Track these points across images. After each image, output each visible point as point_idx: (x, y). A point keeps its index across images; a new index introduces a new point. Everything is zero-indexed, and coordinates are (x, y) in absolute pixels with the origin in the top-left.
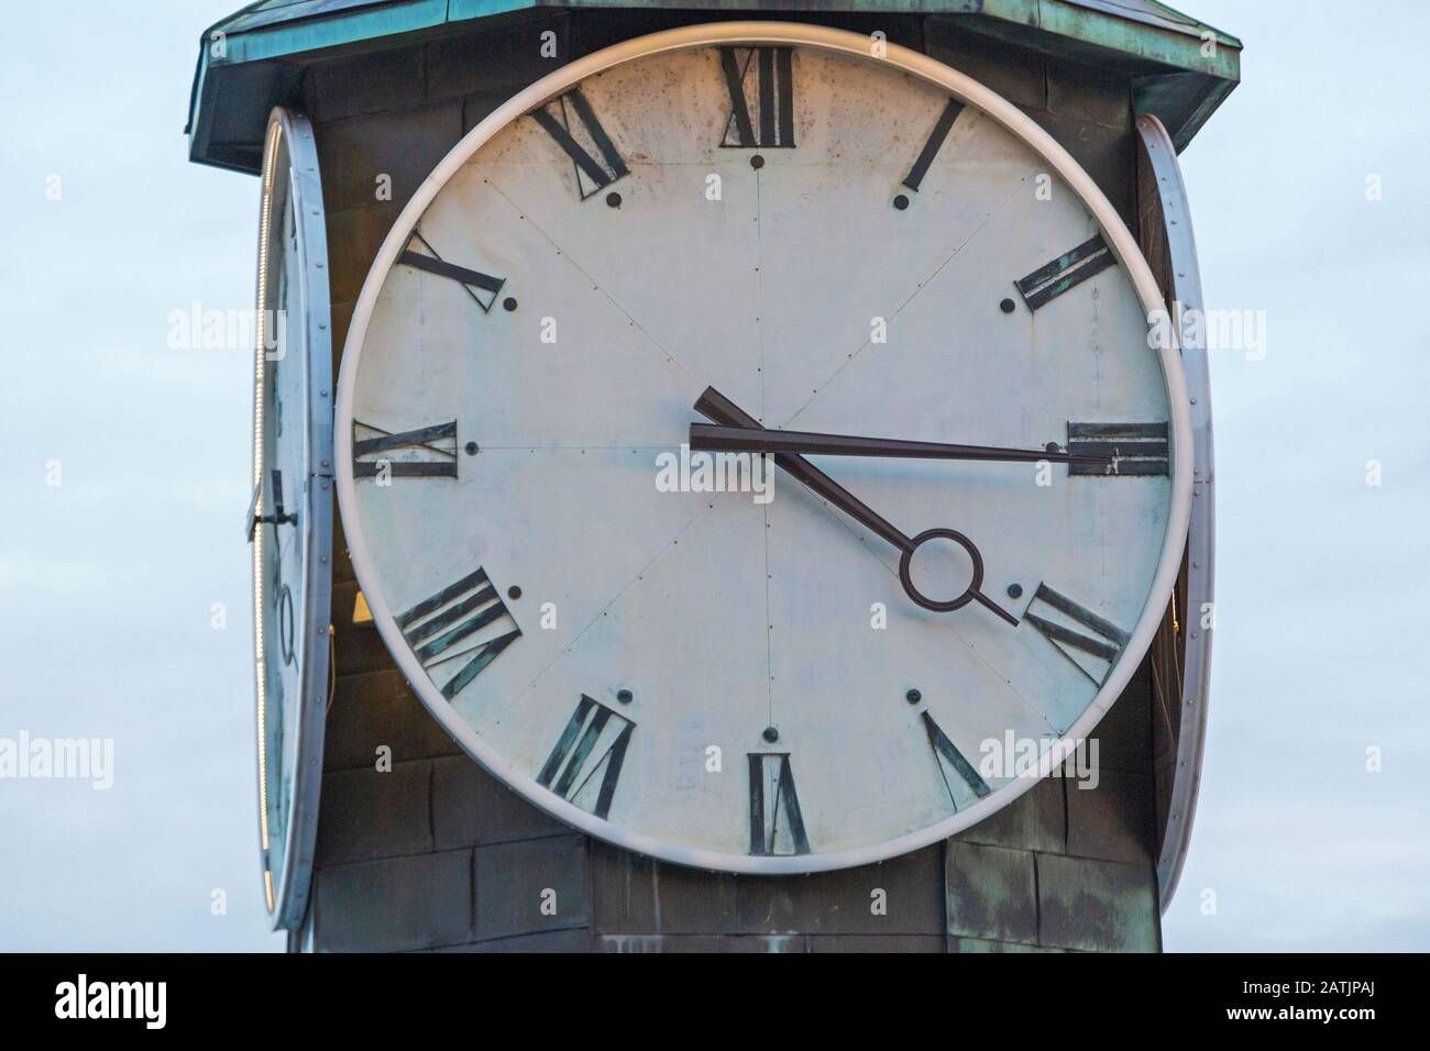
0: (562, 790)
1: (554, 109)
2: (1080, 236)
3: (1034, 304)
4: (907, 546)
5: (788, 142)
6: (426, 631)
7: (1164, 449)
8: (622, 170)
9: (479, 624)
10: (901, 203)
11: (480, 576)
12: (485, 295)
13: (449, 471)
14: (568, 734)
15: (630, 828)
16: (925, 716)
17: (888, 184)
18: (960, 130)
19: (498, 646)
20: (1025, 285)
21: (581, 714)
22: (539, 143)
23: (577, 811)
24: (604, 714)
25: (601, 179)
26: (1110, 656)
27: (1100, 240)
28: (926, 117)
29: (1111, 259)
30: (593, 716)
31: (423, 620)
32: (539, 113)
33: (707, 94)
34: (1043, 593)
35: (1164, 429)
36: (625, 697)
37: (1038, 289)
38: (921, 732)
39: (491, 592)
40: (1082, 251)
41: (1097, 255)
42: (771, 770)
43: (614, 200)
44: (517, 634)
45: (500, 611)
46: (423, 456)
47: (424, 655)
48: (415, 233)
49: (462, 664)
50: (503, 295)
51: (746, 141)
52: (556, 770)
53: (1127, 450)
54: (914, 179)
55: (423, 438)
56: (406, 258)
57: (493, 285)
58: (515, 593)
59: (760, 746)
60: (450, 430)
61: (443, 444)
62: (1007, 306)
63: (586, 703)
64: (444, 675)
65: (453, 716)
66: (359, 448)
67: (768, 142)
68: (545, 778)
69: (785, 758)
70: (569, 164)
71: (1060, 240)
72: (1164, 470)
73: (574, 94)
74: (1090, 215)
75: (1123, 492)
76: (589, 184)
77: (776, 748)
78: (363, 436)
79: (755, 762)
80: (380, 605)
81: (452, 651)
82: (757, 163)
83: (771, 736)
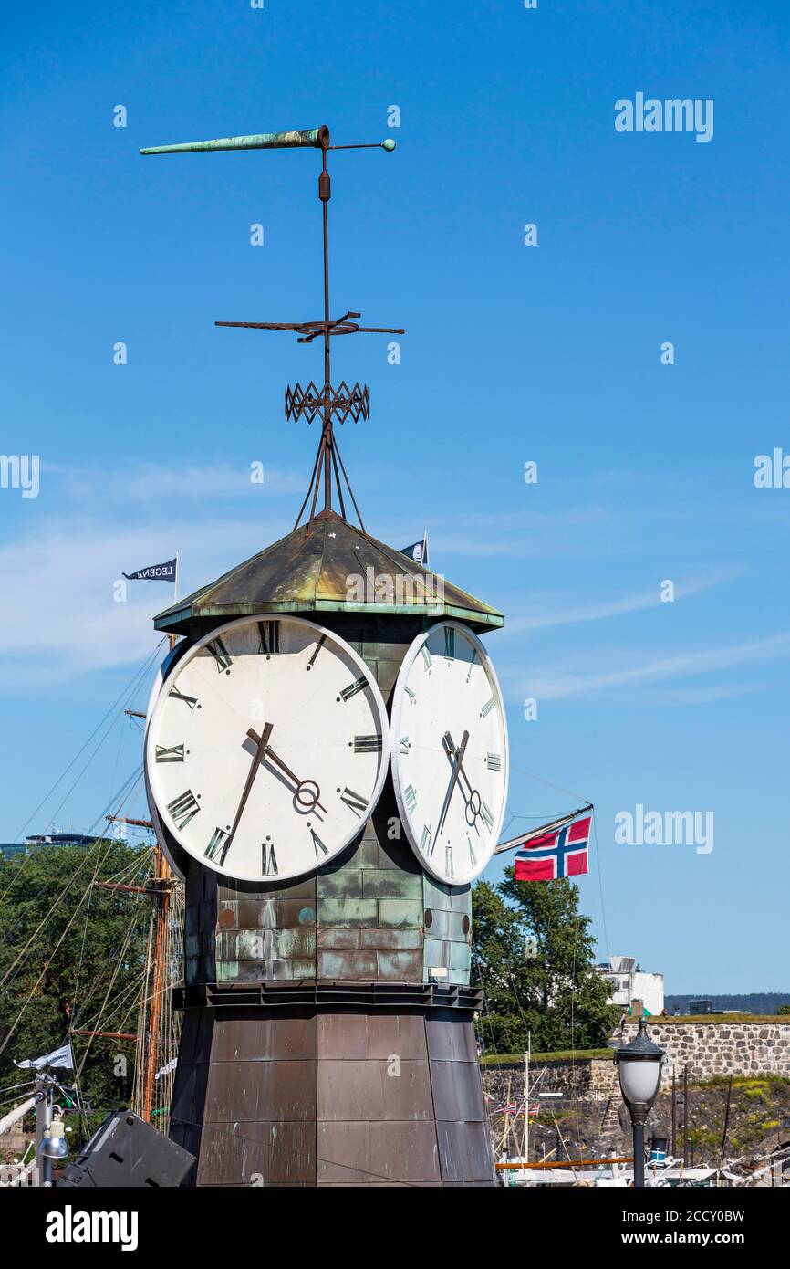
0: (210, 859)
1: (212, 644)
2: (359, 676)
3: (346, 698)
5: (277, 651)
6: (174, 809)
7: (380, 743)
8: (230, 663)
9: (189, 806)
10: (308, 668)
11: (189, 792)
12: (192, 704)
13: (181, 760)
14: (212, 839)
15: (229, 870)
16: (312, 831)
17: (305, 663)
18: (325, 646)
19: (194, 813)
20: (343, 693)
21: (216, 833)
22: (207, 654)
23: (212, 864)
24: (222, 833)
25: (224, 666)
26: (363, 808)
27: (364, 678)
28: (315, 644)
29: (367, 684)
30: (219, 833)
31: (176, 806)
32: (207, 645)
33: (255, 638)
34: (347, 791)
35: (380, 736)
36: (229, 828)
37: (347, 694)
38: (310, 835)
39: (192, 797)
40: (358, 682)
41: (364, 682)
42: (268, 848)
43: (228, 672)
44: (199, 809)
45: (194, 802)
46: (175, 755)
47: (172, 818)
48: (174, 686)
49: (184, 819)
50: (198, 703)
51: (265, 652)
52: (209, 852)
53: (370, 744)
54: (312, 662)
55: (175, 750)
56: (171, 694)
57: (194, 701)
58: (199, 796)
59: (266, 842)
60: (182, 747)
61: (180, 751)
62: (338, 700)
63: (218, 830)
64: (179, 823)
65: (180, 837)
66: (158, 754)
67: (272, 652)
68: (205, 856)
69: (272, 845)
70: (215, 662)
71: (351, 680)
72: (380, 750)
73: (218, 640)
74: (360, 670)
75: (369, 757)
76: (221, 668)
77: (270, 842)
78: (159, 750)
79: (264, 846)
80: (161, 803)
81: (183, 814)
82: (269, 658)
83: (268, 838)
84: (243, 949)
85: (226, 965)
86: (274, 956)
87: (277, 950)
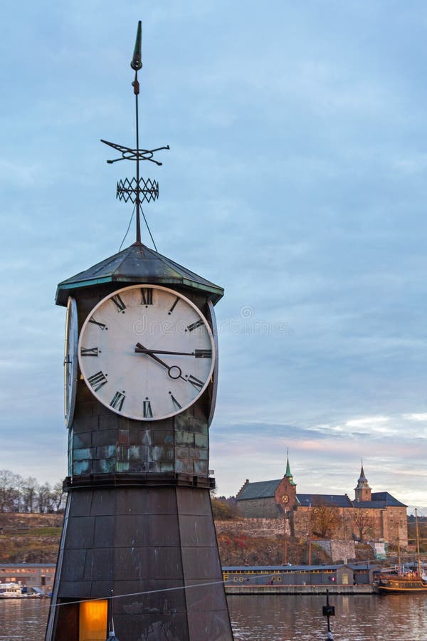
0: (113, 407)
1: (114, 297)
2: (198, 320)
3: (191, 330)
4: (169, 369)
5: (152, 304)
6: (92, 380)
7: (211, 354)
8: (125, 308)
9: (100, 380)
10: (169, 314)
11: (101, 372)
12: (102, 327)
13: (96, 355)
14: (115, 398)
15: (124, 413)
16: (172, 396)
17: (167, 311)
18: (179, 303)
19: (103, 384)
21: (117, 395)
22: (112, 304)
23: (116, 410)
24: (121, 395)
25: (122, 309)
26: (201, 386)
27: (201, 320)
28: (173, 300)
29: (203, 324)
30: (118, 395)
31: (92, 379)
32: (112, 298)
33: (139, 296)
34: (191, 376)
35: (211, 351)
36: (124, 392)
37: (191, 328)
38: (171, 399)
39: (103, 375)
40: (198, 322)
41: (201, 323)
42: (147, 404)
43: (124, 312)
44: (107, 382)
45: (104, 378)
46: (92, 353)
47: (92, 385)
48: (92, 317)
49: (98, 386)
50: (106, 327)
51: (145, 303)
52: (113, 404)
53: (205, 354)
54: (171, 310)
55: (92, 350)
56: (90, 321)
57: (104, 326)
58: (106, 375)
59: (145, 400)
60: (97, 349)
61: (96, 351)
63: (118, 393)
64: (95, 388)
65: (96, 395)
66: (82, 351)
67: (148, 304)
68: (111, 405)
69: (149, 402)
70: (116, 306)
71: (194, 320)
72: (211, 357)
73: (118, 295)
74: (199, 316)
75: (204, 361)
76: (120, 310)
78: (83, 349)
79: (145, 403)
80: (85, 377)
81: (96, 384)
82: (147, 307)
83: (147, 399)
84: (132, 456)
85: (122, 464)
86: (150, 460)
87: (152, 457)
